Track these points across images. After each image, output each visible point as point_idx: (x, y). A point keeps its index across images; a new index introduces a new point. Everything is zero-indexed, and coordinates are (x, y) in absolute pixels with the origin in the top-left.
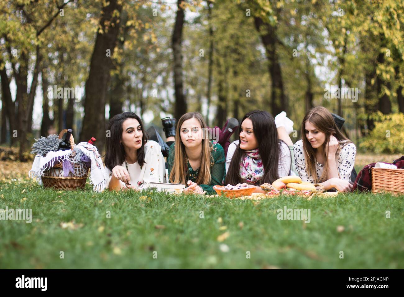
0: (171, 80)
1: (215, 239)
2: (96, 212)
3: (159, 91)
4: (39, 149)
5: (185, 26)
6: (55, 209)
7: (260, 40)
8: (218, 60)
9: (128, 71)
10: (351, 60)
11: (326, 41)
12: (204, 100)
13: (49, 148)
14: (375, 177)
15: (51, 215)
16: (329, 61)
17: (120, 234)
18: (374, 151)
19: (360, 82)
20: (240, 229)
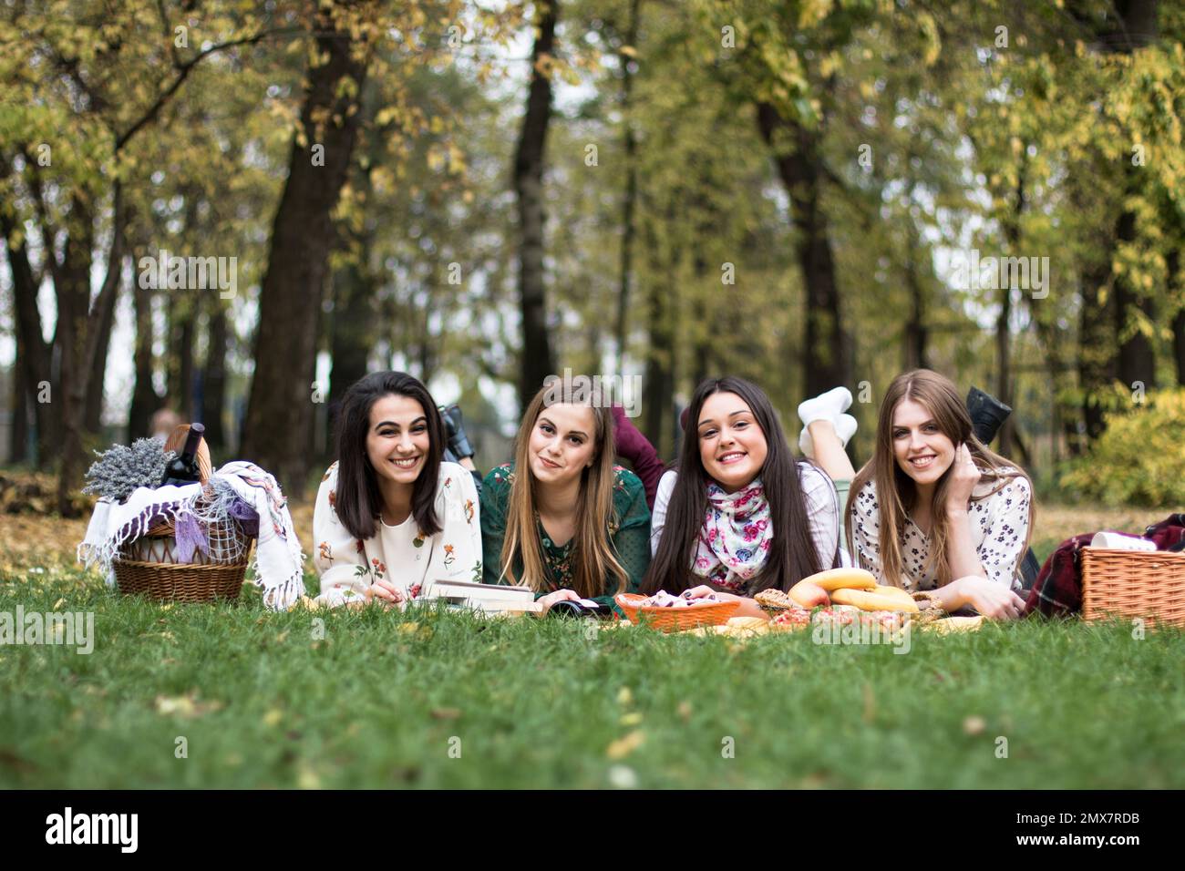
0: (510, 283)
1: (601, 751)
2: (263, 667)
3: (477, 316)
4: (106, 479)
5: (555, 127)
6: (144, 657)
7: (773, 168)
8: (649, 226)
9: (386, 256)
10: (1039, 229)
11: (967, 176)
12: (609, 345)
13: (136, 477)
14: (1093, 574)
15: (132, 673)
16: (976, 234)
17: (326, 734)
18: (1103, 499)
19: (1066, 296)
20: (679, 722)
